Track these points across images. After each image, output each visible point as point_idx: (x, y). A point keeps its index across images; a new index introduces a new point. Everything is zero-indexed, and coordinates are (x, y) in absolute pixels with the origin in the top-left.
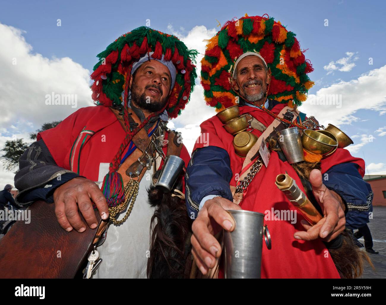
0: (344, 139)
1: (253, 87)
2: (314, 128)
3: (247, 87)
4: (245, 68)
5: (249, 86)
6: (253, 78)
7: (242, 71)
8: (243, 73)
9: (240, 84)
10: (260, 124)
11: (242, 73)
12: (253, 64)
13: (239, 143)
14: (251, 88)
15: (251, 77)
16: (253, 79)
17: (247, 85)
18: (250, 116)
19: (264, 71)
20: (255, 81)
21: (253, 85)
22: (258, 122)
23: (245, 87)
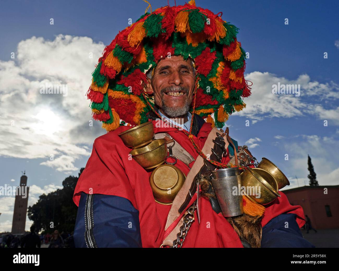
0: (281, 179)
1: (176, 96)
2: (249, 163)
3: (166, 93)
4: (167, 66)
5: (170, 94)
6: (178, 84)
7: (161, 70)
8: (163, 72)
9: (157, 88)
10: (185, 152)
11: (161, 73)
12: (179, 64)
13: (162, 184)
14: (173, 97)
15: (175, 82)
16: (178, 86)
17: (167, 91)
18: (170, 137)
19: (192, 75)
20: (180, 87)
21: (175, 94)
22: (182, 148)
23: (164, 94)
